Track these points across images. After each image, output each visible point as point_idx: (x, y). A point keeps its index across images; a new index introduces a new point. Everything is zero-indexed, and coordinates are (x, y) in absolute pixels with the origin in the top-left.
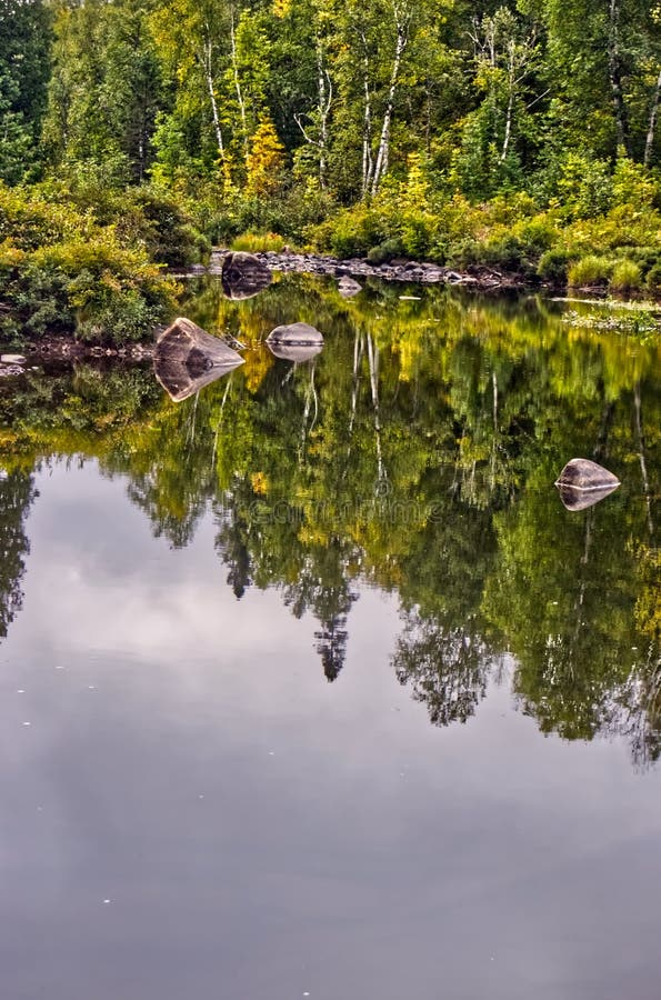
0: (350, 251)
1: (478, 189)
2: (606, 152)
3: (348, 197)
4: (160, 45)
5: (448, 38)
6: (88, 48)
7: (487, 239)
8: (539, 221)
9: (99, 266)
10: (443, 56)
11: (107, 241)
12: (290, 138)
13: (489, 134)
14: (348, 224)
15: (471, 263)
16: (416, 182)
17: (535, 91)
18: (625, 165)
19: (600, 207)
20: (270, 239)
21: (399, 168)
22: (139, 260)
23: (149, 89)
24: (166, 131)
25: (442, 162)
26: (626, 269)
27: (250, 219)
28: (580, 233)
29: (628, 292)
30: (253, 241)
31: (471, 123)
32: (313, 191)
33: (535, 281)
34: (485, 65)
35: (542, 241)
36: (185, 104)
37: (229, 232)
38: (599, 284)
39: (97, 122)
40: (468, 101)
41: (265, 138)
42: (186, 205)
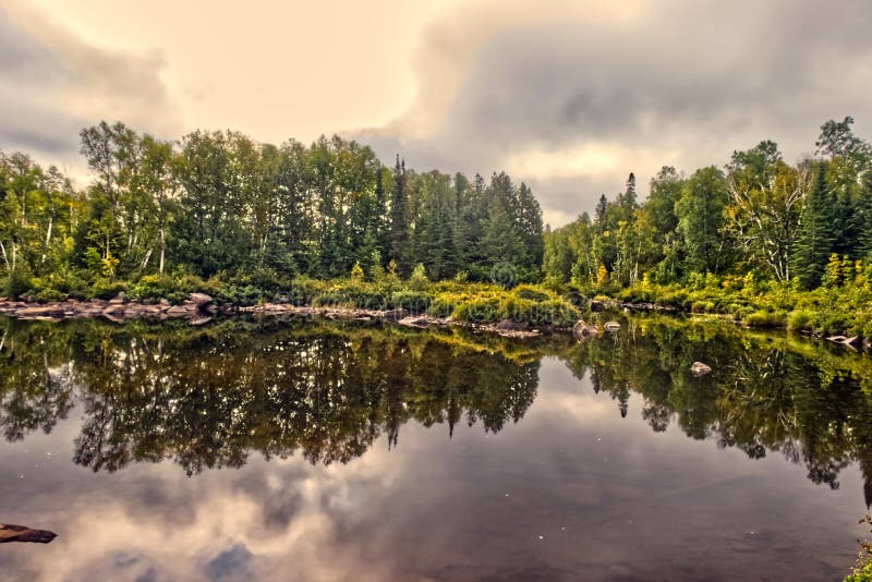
0: (627, 300)
1: (664, 282)
2: (703, 271)
3: (626, 285)
4: (573, 245)
5: (655, 240)
6: (554, 246)
7: (668, 297)
8: (683, 291)
9: (558, 307)
10: (654, 245)
11: (561, 300)
12: (609, 270)
13: (668, 267)
14: (626, 293)
15: (663, 303)
16: (646, 281)
17: (681, 255)
18: (709, 275)
19: (702, 287)
20: (604, 297)
21: (641, 277)
22: (569, 305)
23: (570, 257)
24: (575, 268)
25: (653, 275)
26: (710, 304)
27: (600, 292)
28: (695, 295)
29: (711, 311)
30: (599, 298)
31: (662, 264)
32: (616, 284)
33: (682, 309)
34: (666, 248)
35: (684, 297)
36: (580, 261)
37: (592, 295)
38: (701, 309)
39: (557, 266)
40: (662, 257)
41: (602, 270)
42: (581, 289)
